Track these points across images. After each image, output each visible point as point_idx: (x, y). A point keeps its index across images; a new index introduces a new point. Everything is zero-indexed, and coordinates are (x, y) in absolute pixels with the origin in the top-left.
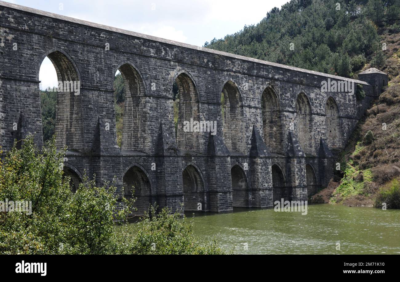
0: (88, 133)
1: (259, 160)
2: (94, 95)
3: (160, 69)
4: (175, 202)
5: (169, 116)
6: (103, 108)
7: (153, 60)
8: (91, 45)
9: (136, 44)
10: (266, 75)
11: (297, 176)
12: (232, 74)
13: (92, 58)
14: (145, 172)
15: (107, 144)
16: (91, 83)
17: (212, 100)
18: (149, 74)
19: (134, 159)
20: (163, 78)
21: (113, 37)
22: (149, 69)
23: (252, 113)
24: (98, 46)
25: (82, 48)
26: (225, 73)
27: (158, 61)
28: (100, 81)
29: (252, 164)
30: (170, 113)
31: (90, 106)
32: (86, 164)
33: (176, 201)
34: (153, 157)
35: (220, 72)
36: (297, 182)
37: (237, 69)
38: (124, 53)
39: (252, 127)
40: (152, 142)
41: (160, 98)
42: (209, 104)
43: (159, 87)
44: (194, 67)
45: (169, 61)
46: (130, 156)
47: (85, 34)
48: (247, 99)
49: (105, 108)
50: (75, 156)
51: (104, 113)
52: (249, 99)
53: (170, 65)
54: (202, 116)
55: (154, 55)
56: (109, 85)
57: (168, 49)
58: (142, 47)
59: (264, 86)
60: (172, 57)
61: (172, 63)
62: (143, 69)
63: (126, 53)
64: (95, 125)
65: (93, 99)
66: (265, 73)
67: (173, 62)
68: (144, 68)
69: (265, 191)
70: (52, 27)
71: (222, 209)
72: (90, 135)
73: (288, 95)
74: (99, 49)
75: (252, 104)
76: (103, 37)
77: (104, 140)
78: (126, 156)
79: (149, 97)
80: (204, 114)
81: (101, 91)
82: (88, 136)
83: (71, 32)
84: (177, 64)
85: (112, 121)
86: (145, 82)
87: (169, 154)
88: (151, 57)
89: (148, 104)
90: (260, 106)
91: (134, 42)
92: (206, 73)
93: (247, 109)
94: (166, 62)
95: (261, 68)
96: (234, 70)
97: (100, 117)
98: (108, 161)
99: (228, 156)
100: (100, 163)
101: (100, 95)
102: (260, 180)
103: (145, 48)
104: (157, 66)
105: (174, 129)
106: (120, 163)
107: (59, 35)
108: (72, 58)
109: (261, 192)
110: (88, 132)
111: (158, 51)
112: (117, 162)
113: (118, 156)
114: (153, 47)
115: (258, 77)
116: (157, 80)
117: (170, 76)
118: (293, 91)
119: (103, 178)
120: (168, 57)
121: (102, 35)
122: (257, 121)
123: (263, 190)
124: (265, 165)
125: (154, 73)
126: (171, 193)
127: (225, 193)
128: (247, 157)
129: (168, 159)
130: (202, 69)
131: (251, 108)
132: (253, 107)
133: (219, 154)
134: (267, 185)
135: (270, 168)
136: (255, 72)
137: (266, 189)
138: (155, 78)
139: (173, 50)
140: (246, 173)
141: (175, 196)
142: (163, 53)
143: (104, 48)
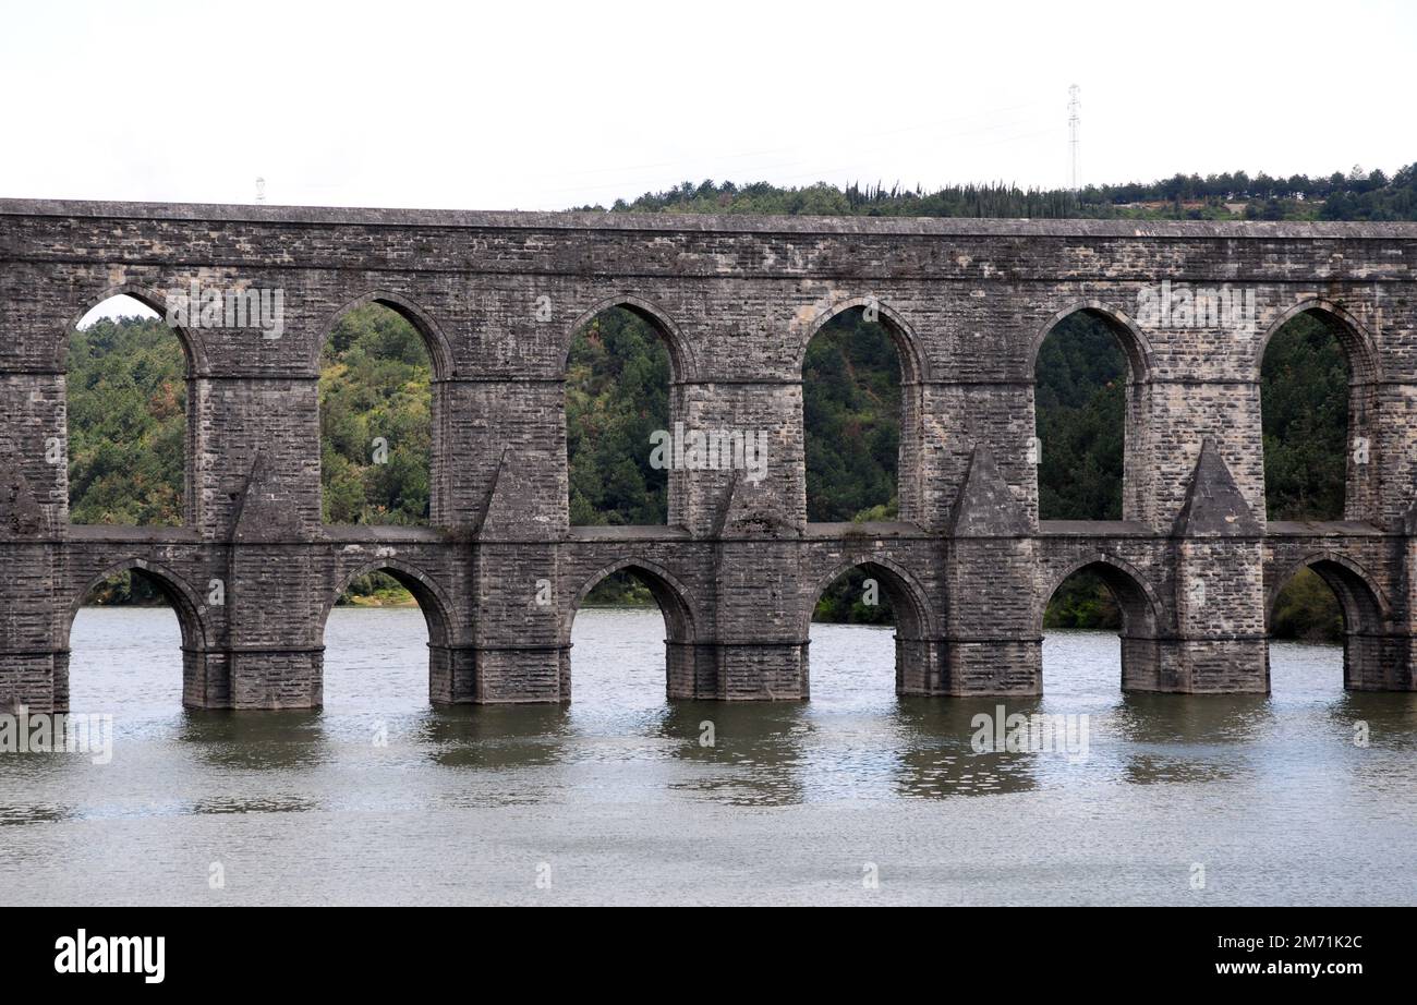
0: (466, 488)
1: (1190, 546)
2: (493, 396)
3: (753, 305)
4: (761, 662)
5: (784, 432)
6: (524, 423)
7: (728, 282)
8: (491, 273)
9: (659, 250)
10: (1292, 272)
12: (1106, 285)
13: (492, 302)
14: (674, 581)
15: (510, 513)
16: (484, 366)
17: (987, 373)
18: (707, 325)
19: (629, 549)
20: (763, 330)
21: (569, 243)
22: (707, 310)
23: (1202, 399)
24: (512, 273)
25: (461, 284)
26: (1065, 288)
27: (748, 284)
28: (516, 357)
29: (1175, 560)
30: (784, 423)
31: (477, 422)
32: (453, 563)
33: (766, 659)
34: (705, 542)
35: (1040, 286)
37: (1128, 269)
38: (610, 278)
39: (1199, 446)
40: (705, 503)
41: (747, 383)
42: (968, 386)
43: (747, 356)
44: (908, 284)
45: (796, 278)
46: (613, 542)
47: (472, 247)
48: (1172, 359)
49: (528, 423)
50: (419, 543)
51: (526, 436)
52: (1188, 358)
53: (798, 290)
54: (934, 424)
55: (729, 270)
56: (549, 366)
57: (790, 246)
58: (683, 254)
59: (1285, 309)
60: (810, 266)
61: (809, 283)
62: (683, 310)
63: (617, 276)
64: (493, 468)
65: (490, 403)
66: (1289, 265)
67: (813, 279)
68: (687, 310)
69: (1215, 643)
70: (363, 245)
71: (982, 689)
72: (472, 493)
74: (521, 278)
75: (1204, 371)
76: (536, 248)
77: (504, 504)
78: (597, 542)
79: (702, 384)
80: (945, 417)
81: (517, 382)
82: (465, 496)
83: (423, 250)
84: (828, 284)
85: (554, 455)
86: (689, 347)
87: (740, 535)
88: (717, 276)
89: (694, 403)
90: (1253, 374)
91: (650, 244)
92: (964, 295)
93: (1176, 391)
94: (783, 283)
95: (1267, 251)
96: (1110, 273)
97: (509, 446)
98: (505, 556)
99: (1019, 538)
100: (479, 560)
101: (515, 393)
102: (1192, 611)
103: (694, 257)
104: (740, 298)
105: (799, 465)
106: (546, 560)
107: (384, 261)
108: (425, 311)
109: (1193, 646)
110: (465, 485)
111: (748, 255)
112: (538, 557)
113: (542, 543)
114: (725, 249)
116: (738, 335)
117: (794, 321)
119: (485, 595)
120: (789, 270)
121: (529, 243)
122: (1229, 424)
123: (1207, 640)
124: (1223, 562)
125: (728, 319)
126: (743, 637)
127: (1000, 644)
128: (1155, 538)
129: (738, 548)
130: (944, 288)
131: (1199, 383)
132: (1210, 382)
133: (972, 532)
134: (1228, 626)
135: (1254, 573)
136: (1232, 268)
137: (1225, 638)
138: (733, 331)
139: (813, 246)
140: (1148, 588)
141: (763, 646)
142: (771, 259)
143: (537, 273)
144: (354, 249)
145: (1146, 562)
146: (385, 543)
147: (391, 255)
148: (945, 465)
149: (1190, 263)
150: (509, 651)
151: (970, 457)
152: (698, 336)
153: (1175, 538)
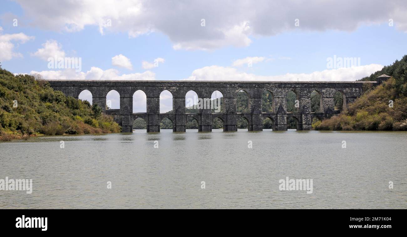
3: (231, 90)
4: (232, 127)
7: (229, 88)
8: (203, 87)
11: (304, 121)
13: (204, 90)
14: (223, 119)
19: (218, 115)
20: (232, 92)
21: (212, 83)
22: (226, 91)
23: (280, 100)
24: (206, 87)
26: (265, 88)
27: (231, 88)
29: (277, 116)
30: (235, 102)
32: (199, 117)
34: (226, 115)
35: (262, 88)
36: (304, 123)
37: (272, 86)
39: (280, 104)
40: (226, 111)
41: (231, 98)
42: (254, 98)
43: (231, 95)
44: (248, 88)
45: (236, 87)
46: (216, 115)
48: (277, 95)
50: (196, 115)
54: (251, 102)
55: (229, 86)
56: (210, 96)
57: (235, 84)
59: (289, 90)
68: (224, 91)
73: (306, 92)
75: (280, 97)
79: (226, 98)
83: (196, 85)
84: (239, 88)
88: (227, 87)
89: (225, 100)
90: (285, 97)
91: (220, 84)
92: (254, 89)
93: (277, 99)
95: (287, 84)
98: (204, 116)
99: (260, 114)
100: (202, 116)
102: (279, 122)
103: (225, 85)
108: (197, 91)
109: (279, 125)
111: (231, 85)
112: (208, 116)
114: (228, 84)
115: (284, 87)
118: (309, 90)
119: (202, 120)
121: (207, 84)
122: (283, 102)
123: (280, 125)
124: (282, 117)
125: (229, 91)
126: (230, 124)
127: (257, 125)
128: (275, 114)
129: (229, 115)
130: (252, 88)
131: (280, 98)
132: (281, 98)
133: (255, 113)
134: (282, 123)
135: (285, 118)
136: (283, 86)
137: (282, 124)
138: (229, 93)
139: (238, 84)
140: (274, 119)
141: (232, 125)
142: (233, 85)
143: (208, 87)
144: (189, 85)
145: (274, 117)
146: (192, 115)
147: (193, 85)
148: (252, 107)
149: (279, 85)
150: (205, 126)
151: (255, 106)
152: (225, 93)
153: (277, 114)
